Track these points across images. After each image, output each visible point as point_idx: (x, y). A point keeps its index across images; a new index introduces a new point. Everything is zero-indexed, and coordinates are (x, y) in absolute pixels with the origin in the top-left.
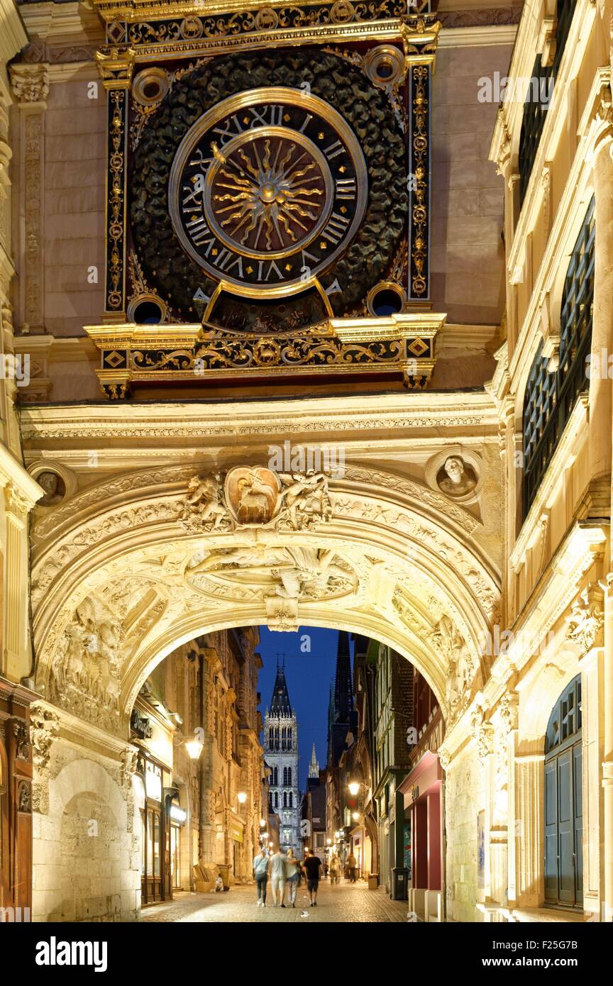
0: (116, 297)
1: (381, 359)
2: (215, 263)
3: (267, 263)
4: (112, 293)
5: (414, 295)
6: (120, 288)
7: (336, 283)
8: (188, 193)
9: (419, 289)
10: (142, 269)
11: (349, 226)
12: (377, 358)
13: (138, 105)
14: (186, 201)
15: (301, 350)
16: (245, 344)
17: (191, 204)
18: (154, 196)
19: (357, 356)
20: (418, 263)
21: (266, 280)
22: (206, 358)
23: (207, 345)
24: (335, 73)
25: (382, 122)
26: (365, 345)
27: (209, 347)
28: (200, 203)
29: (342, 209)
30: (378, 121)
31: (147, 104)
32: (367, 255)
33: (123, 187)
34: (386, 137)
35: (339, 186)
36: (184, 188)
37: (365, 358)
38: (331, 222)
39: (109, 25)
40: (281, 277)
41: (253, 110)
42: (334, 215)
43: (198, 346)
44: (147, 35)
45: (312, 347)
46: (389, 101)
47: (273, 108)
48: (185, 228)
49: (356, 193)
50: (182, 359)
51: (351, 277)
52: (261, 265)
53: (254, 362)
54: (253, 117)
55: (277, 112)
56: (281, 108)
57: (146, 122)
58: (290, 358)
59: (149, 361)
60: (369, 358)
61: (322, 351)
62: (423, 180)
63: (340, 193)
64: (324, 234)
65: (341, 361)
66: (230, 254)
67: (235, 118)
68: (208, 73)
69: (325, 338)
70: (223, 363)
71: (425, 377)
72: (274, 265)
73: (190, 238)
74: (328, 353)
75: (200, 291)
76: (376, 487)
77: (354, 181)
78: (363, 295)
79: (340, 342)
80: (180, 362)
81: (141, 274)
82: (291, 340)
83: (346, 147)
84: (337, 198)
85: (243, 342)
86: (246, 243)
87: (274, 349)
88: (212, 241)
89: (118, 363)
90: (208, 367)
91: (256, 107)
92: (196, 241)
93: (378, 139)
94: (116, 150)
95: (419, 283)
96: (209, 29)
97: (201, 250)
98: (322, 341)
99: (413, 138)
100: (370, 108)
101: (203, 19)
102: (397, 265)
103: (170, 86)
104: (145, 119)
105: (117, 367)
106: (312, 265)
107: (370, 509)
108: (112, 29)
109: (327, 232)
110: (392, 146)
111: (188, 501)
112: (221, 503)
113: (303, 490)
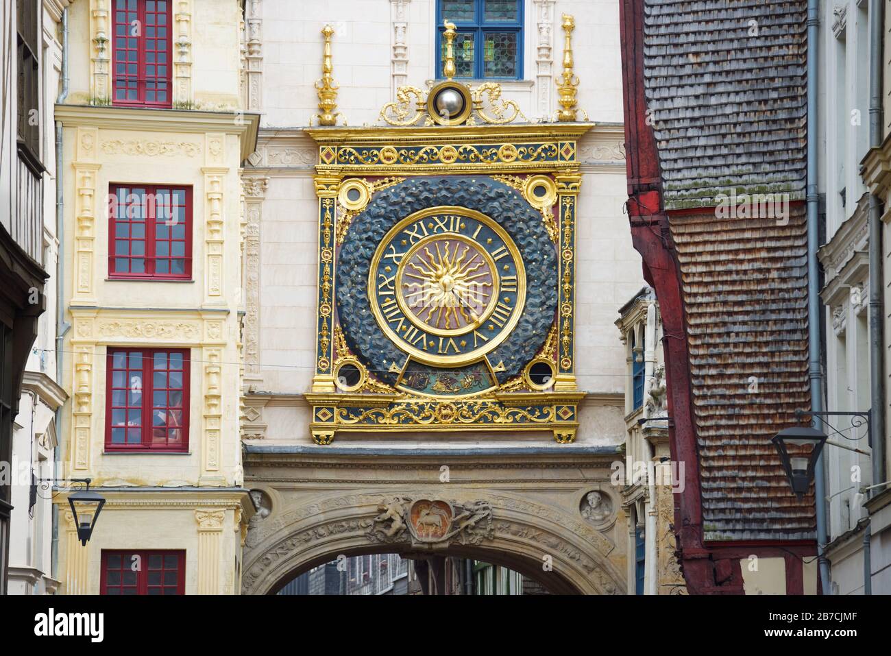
0: (324, 362)
1: (535, 420)
2: (405, 337)
3: (446, 338)
4: (322, 359)
5: (562, 370)
6: (328, 354)
7: (501, 363)
8: (382, 280)
9: (566, 365)
10: (345, 339)
11: (511, 313)
12: (533, 419)
14: (380, 287)
15: (473, 411)
16: (430, 405)
17: (385, 288)
18: (357, 283)
19: (516, 417)
20: (564, 346)
21: (445, 352)
22: (398, 415)
23: (399, 404)
24: (502, 200)
25: (538, 237)
26: (524, 408)
27: (400, 407)
28: (393, 288)
29: (506, 299)
30: (535, 237)
31: (351, 208)
32: (525, 341)
33: (331, 276)
34: (541, 250)
35: (504, 281)
36: (380, 275)
37: (524, 418)
38: (497, 309)
39: (323, 149)
40: (458, 351)
41: (436, 218)
42: (499, 304)
43: (392, 405)
44: (352, 158)
45: (482, 409)
46: (544, 220)
47: (452, 218)
48: (380, 307)
49: (516, 286)
50: (378, 415)
51: (513, 358)
52: (441, 339)
53: (436, 419)
54: (436, 223)
55: (455, 220)
56: (459, 219)
57: (350, 221)
58: (464, 417)
59: (351, 416)
60: (527, 419)
61: (489, 412)
62: (569, 283)
63: (504, 286)
64: (491, 318)
65: (504, 420)
66: (417, 330)
67: (421, 223)
68: (403, 194)
69: (492, 403)
70: (411, 419)
71: (570, 435)
72: (451, 340)
73: (384, 315)
74: (494, 413)
75: (394, 364)
76: (531, 517)
77: (515, 278)
78: (522, 368)
79: (504, 406)
80: (376, 418)
81: (344, 343)
82: (465, 403)
83: (509, 252)
84: (503, 289)
85: (427, 403)
86: (430, 323)
87: (452, 409)
88: (403, 319)
89: (327, 418)
90: (399, 422)
91: (439, 217)
92: (390, 319)
93: (534, 251)
94: (327, 245)
95: (566, 361)
96: (402, 158)
97: (393, 326)
98: (490, 405)
99: (562, 250)
100: (529, 228)
101: (398, 150)
102: (548, 345)
103: (370, 197)
104: (349, 219)
105: (327, 421)
106: (482, 343)
107: (526, 532)
108: (325, 152)
109: (494, 317)
110: (546, 257)
111: (376, 519)
112: (404, 522)
113: (472, 516)
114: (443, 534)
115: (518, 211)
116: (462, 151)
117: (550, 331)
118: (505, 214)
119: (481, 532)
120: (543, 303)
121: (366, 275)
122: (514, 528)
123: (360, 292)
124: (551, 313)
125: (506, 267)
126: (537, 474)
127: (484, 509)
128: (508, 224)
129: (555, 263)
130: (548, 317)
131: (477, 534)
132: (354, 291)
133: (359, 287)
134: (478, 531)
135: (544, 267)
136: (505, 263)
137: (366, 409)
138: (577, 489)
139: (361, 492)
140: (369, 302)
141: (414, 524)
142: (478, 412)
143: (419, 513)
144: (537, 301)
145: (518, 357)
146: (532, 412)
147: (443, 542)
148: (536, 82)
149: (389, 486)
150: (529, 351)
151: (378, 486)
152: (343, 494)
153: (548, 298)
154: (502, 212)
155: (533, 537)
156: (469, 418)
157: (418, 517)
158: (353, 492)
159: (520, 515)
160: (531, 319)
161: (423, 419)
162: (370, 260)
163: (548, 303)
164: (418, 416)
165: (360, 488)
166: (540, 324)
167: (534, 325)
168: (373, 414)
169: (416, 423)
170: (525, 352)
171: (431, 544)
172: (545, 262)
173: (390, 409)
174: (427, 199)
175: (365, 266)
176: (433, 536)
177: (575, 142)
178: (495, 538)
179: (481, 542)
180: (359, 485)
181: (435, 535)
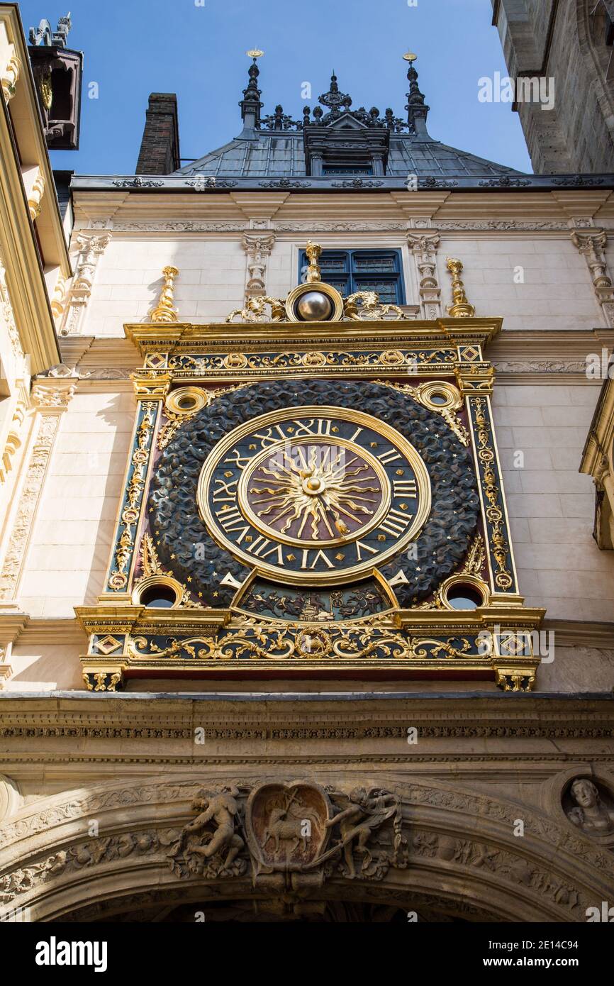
0: (120, 578)
1: (463, 654)
2: (249, 549)
3: (313, 550)
4: (117, 574)
5: (498, 589)
6: (127, 569)
7: (401, 573)
8: (219, 485)
9: (504, 583)
10: (156, 551)
11: (411, 521)
12: (459, 654)
13: (171, 413)
14: (215, 493)
15: (359, 642)
16: (285, 633)
17: (223, 494)
18: (180, 485)
19: (432, 651)
20: (498, 559)
21: (312, 567)
22: (233, 646)
23: (234, 631)
24: (387, 398)
25: (442, 436)
26: (442, 638)
27: (236, 635)
28: (235, 494)
29: (402, 506)
30: (437, 436)
31: (181, 413)
32: (436, 548)
33: (145, 477)
34: (447, 448)
35: (397, 485)
36: (216, 481)
37: (443, 653)
38: (389, 516)
39: (149, 356)
40: (331, 565)
41: (298, 422)
42: (392, 510)
43: (222, 631)
44: (188, 364)
45: (373, 638)
46: (448, 421)
47: (321, 421)
48: (214, 516)
49: (417, 492)
50: (198, 646)
51: (418, 569)
52: (306, 552)
53: (296, 653)
54: (298, 427)
55: (325, 424)
56: (329, 422)
57: (178, 426)
58: (345, 650)
59: (154, 647)
60: (449, 654)
61: (385, 644)
62: (494, 484)
63: (398, 491)
64: (381, 527)
65: (412, 654)
66: (267, 541)
67: (278, 427)
68: (252, 392)
69: (389, 631)
70: (254, 652)
71: (527, 678)
72: (321, 552)
73: (219, 525)
74: (393, 646)
75: (229, 576)
76: (474, 820)
77: (413, 482)
78: (435, 587)
79: (408, 634)
80: (196, 651)
81: (154, 556)
82: (346, 631)
83: (402, 454)
84: (395, 495)
85: (282, 631)
86: (287, 532)
87: (323, 639)
88: (247, 528)
89: (112, 648)
90: (234, 656)
91: (302, 420)
92: (227, 528)
93: (439, 449)
94: (143, 447)
95: (503, 577)
96: (253, 362)
97: (232, 536)
98: (387, 633)
99: (478, 450)
100: (428, 425)
101: (248, 356)
102: (473, 559)
103: (209, 401)
104: (177, 424)
105: (110, 653)
106: (367, 555)
107: (467, 851)
108: (151, 358)
109: (385, 525)
110: (455, 455)
111: (187, 827)
112: (239, 831)
113: (364, 818)
114: (312, 857)
115: (410, 408)
116: (332, 356)
117: (472, 542)
118: (393, 410)
119: (384, 853)
120: (457, 506)
121: (196, 477)
122: (444, 842)
123: (185, 495)
124: (472, 515)
125: (399, 472)
126: (476, 746)
127: (388, 803)
128: (397, 422)
129: (469, 462)
130: (468, 521)
131: (375, 860)
132: (175, 493)
133: (184, 489)
134: (377, 853)
135: (454, 467)
136: (398, 467)
137: (181, 637)
138: (551, 773)
139: (163, 779)
140: (197, 508)
141: (258, 836)
142: (367, 642)
143: (266, 816)
144: (449, 502)
145: (426, 568)
146: (457, 643)
147: (311, 871)
148: (421, 308)
149: (214, 768)
150: (444, 561)
151: (194, 768)
152: (129, 784)
153: (465, 500)
154: (388, 409)
155: (483, 863)
156: (353, 651)
157: (266, 824)
158: (148, 781)
159: (454, 816)
160: (442, 523)
161: (274, 652)
162: (202, 461)
163: (465, 505)
164: (267, 647)
165: (161, 774)
166: (456, 528)
167: (448, 529)
168: (189, 645)
169: (262, 657)
170: (438, 563)
171: (287, 873)
172: (455, 461)
173: (219, 639)
174: (283, 397)
175: (192, 466)
176: (293, 860)
177: (479, 346)
178: (411, 866)
179: (385, 875)
180: (160, 768)
181: (297, 857)
